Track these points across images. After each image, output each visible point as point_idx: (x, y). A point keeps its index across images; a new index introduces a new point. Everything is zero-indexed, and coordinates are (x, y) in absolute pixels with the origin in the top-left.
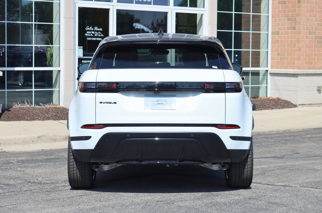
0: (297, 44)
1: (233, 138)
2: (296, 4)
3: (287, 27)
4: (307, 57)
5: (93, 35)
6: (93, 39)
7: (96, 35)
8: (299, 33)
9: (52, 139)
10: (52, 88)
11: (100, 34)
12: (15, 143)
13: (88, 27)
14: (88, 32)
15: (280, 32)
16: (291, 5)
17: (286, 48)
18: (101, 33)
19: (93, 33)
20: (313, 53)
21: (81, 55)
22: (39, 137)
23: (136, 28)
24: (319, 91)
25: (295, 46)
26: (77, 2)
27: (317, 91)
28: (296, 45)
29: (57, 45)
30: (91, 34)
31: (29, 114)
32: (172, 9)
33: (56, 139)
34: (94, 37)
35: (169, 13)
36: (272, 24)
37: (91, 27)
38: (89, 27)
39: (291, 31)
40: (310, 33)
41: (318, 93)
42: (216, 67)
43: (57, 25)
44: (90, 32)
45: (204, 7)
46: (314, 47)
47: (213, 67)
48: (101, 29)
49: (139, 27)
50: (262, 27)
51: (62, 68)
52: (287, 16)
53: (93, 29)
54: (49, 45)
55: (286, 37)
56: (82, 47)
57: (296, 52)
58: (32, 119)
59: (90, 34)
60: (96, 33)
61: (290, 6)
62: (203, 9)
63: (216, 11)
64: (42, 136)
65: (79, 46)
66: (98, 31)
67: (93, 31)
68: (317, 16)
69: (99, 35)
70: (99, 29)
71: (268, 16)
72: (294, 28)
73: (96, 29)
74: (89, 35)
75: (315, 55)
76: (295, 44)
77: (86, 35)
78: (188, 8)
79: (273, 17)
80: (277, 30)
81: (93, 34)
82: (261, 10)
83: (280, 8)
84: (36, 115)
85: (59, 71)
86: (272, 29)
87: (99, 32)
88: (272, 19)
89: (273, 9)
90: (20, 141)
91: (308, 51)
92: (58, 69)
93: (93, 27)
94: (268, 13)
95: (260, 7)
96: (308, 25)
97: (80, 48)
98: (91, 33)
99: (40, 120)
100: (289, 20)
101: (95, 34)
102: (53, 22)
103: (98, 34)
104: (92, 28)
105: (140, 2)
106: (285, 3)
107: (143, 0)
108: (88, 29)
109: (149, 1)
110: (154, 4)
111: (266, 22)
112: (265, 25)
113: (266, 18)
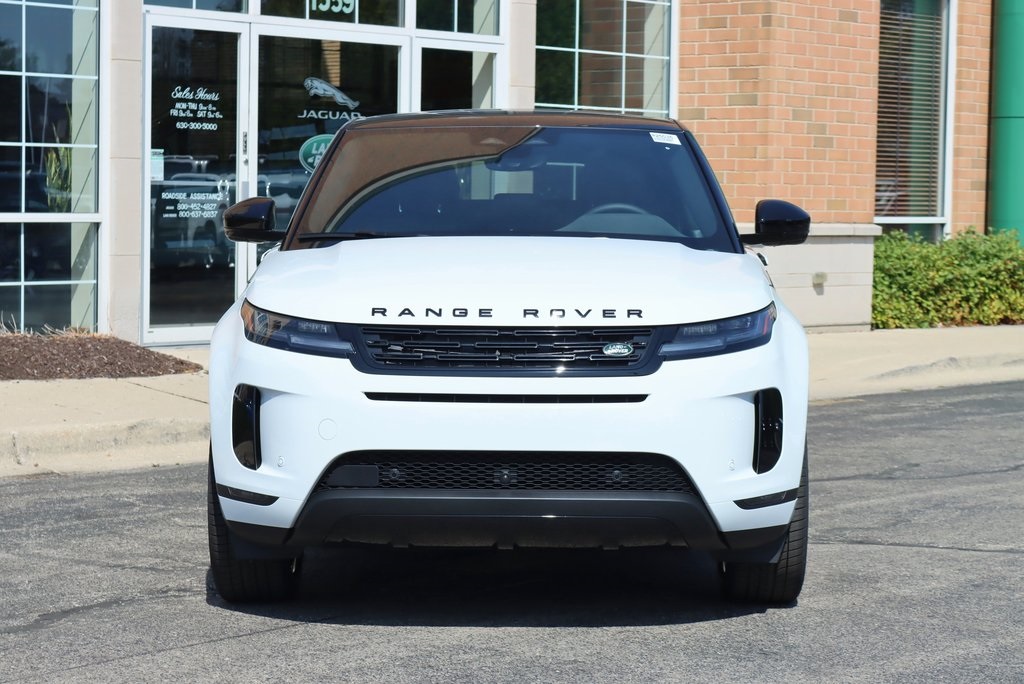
0: (760, 148)
2: (757, 27)
3: (730, 96)
4: (789, 186)
5: (192, 115)
6: (194, 126)
7: (200, 115)
8: (766, 114)
9: (167, 434)
10: (70, 279)
11: (213, 112)
12: (68, 447)
13: (179, 88)
14: (178, 105)
15: (706, 112)
16: (741, 31)
17: (725, 158)
18: (214, 109)
19: (193, 106)
20: (805, 173)
21: (160, 177)
22: (132, 428)
23: (313, 92)
24: (819, 287)
25: (756, 153)
26: (148, 11)
27: (812, 288)
28: (758, 151)
29: (89, 143)
30: (188, 112)
31: (33, 359)
32: (411, 39)
33: (179, 434)
34: (195, 119)
35: (402, 49)
36: (680, 85)
37: (188, 89)
38: (183, 90)
39: (741, 110)
40: (796, 115)
41: (814, 292)
43: (89, 80)
44: (184, 106)
45: (498, 33)
46: (805, 156)
48: (214, 97)
49: (320, 92)
50: (646, 97)
51: (104, 217)
52: (730, 63)
53: (194, 95)
54: (55, 142)
55: (726, 126)
56: (162, 151)
57: (757, 173)
58: (47, 374)
59: (184, 111)
60: (201, 106)
61: (739, 35)
62: (494, 39)
63: (531, 47)
64: (141, 424)
65: (153, 147)
66: (206, 103)
67: (193, 101)
68: (815, 66)
69: (210, 116)
70: (209, 97)
71: (669, 63)
72: (753, 101)
73: (201, 94)
74: (182, 114)
75: (810, 180)
76: (756, 149)
77: (174, 112)
78: (455, 35)
79: (682, 66)
80: (696, 104)
81: (192, 111)
82: (643, 43)
83: (708, 39)
84: (55, 362)
85: (97, 225)
86: (681, 101)
87: (210, 105)
88: (681, 72)
89: (682, 41)
90: (81, 439)
91: (790, 169)
92: (93, 218)
93: (194, 90)
94: (669, 54)
95: (643, 35)
96: (792, 91)
97: (154, 154)
98: (188, 108)
99: (71, 377)
100: (734, 75)
101: (198, 110)
102: (74, 72)
103: (208, 111)
104: (190, 92)
105: (324, 13)
106: (721, 23)
107: (330, 9)
108: (179, 95)
109: (347, 11)
110: (360, 22)
111: (661, 79)
112: (659, 91)
113: (662, 68)
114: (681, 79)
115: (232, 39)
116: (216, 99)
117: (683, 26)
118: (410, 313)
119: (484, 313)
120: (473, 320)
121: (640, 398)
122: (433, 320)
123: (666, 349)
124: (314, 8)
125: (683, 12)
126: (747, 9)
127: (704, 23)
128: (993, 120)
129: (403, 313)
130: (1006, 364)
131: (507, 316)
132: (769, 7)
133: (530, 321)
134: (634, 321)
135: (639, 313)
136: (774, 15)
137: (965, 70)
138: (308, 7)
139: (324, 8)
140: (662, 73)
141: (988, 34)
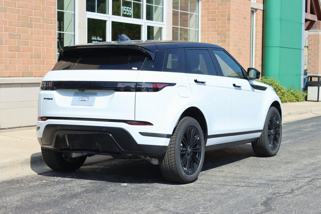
1: (142, 134)
2: (226, 21)
3: (217, 40)
8: (229, 45)
26: (87, 13)
32: (145, 23)
35: (143, 26)
36: (201, 37)
38: (94, 37)
39: (221, 44)
42: (136, 69)
44: (94, 42)
45: (163, 22)
47: (133, 68)
52: (217, 31)
60: (98, 42)
61: (220, 23)
62: (162, 23)
67: (96, 40)
70: (100, 39)
71: (198, 31)
72: (224, 42)
73: (98, 39)
78: (154, 22)
79: (202, 32)
83: (210, 24)
93: (97, 37)
94: (198, 28)
96: (234, 39)
100: (218, 34)
105: (125, 15)
106: (214, 20)
107: (126, 14)
108: (93, 39)
109: (130, 14)
110: (133, 18)
111: (196, 35)
112: (195, 39)
113: (196, 32)
114: (201, 35)
115: (105, 22)
116: (102, 40)
117: (202, 20)
124: (123, 13)
125: (202, 17)
126: (222, 16)
127: (208, 20)
128: (263, 48)
130: (299, 114)
132: (229, 15)
136: (231, 18)
137: (257, 33)
138: (122, 13)
139: (125, 13)
140: (196, 34)
141: (262, 24)
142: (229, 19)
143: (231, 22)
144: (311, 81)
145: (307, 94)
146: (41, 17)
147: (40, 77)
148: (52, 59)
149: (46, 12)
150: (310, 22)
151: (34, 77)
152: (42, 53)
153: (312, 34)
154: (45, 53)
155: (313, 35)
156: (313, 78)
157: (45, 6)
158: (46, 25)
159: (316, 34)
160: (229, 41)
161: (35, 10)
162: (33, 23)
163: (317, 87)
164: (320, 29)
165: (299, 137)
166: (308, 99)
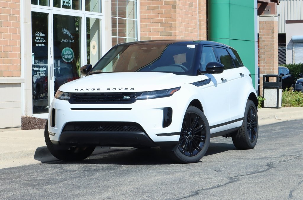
2: (171, 9)
3: (161, 33)
6: (40, 45)
14: (37, 38)
15: (151, 38)
16: (165, 10)
18: (44, 39)
19: (39, 38)
23: (64, 33)
32: (84, 14)
34: (40, 43)
35: (82, 18)
36: (141, 29)
38: (37, 33)
39: (165, 37)
45: (101, 12)
59: (38, 40)
60: (41, 38)
61: (164, 12)
62: (100, 14)
63: (110, 17)
69: (43, 42)
71: (137, 22)
72: (170, 34)
73: (41, 34)
77: (36, 40)
79: (141, 22)
83: (151, 13)
86: (141, 35)
93: (39, 33)
94: (137, 18)
96: (181, 31)
103: (42, 40)
105: (65, 6)
106: (157, 8)
108: (37, 35)
109: (70, 5)
110: (73, 9)
111: (134, 27)
112: (133, 30)
113: (134, 23)
114: (141, 27)
116: (44, 36)
117: (141, 9)
118: (83, 90)
119: (98, 89)
120: (96, 91)
121: (130, 109)
122: (87, 91)
123: (138, 97)
125: (141, 4)
126: (166, 3)
127: (149, 8)
129: (81, 90)
131: (103, 90)
132: (175, 2)
133: (108, 91)
134: (132, 91)
135: (133, 89)
136: (177, 5)
137: (201, 22)
138: (62, 4)
139: (65, 4)
140: (134, 25)
141: (205, 10)
142: (174, 7)
143: (178, 10)
144: (267, 82)
145: (263, 99)
146: (8, 15)
147: (8, 77)
148: (17, 58)
149: (11, 9)
150: (261, 3)
151: (4, 77)
152: (10, 52)
153: (265, 20)
154: (12, 52)
155: (266, 22)
156: (269, 78)
157: (11, 3)
158: (12, 22)
159: (270, 20)
160: (175, 33)
161: (3, 8)
162: (2, 21)
163: (276, 89)
164: (274, 14)
165: (272, 136)
166: (265, 105)
